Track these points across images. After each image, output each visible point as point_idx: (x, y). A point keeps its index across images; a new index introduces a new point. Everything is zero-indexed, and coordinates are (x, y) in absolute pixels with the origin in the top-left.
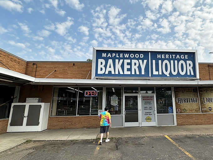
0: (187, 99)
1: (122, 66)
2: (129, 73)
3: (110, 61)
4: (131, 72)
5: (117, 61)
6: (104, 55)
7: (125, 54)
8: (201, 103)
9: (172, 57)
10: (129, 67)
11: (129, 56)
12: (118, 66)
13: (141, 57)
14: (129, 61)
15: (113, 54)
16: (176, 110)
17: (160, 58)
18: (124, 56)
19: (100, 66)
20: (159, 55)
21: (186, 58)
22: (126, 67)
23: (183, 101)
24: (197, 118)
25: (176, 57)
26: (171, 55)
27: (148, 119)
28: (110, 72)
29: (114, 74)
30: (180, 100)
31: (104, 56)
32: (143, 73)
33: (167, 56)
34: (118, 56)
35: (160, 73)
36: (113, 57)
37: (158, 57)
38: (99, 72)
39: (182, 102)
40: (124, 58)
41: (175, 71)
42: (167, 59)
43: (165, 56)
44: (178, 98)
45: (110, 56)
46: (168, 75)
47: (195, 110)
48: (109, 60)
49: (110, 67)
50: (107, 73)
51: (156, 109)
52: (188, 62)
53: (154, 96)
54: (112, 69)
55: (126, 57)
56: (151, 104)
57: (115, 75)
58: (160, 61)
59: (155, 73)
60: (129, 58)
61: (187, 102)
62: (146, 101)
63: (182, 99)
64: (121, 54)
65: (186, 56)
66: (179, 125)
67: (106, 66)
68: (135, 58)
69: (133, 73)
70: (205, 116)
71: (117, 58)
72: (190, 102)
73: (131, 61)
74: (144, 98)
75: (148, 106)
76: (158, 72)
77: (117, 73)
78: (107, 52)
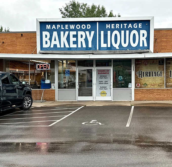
0: (150, 72)
1: (68, 39)
2: (75, 46)
3: (55, 34)
4: (77, 46)
5: (62, 33)
6: (48, 27)
7: (70, 25)
8: (167, 77)
9: (123, 26)
10: (75, 39)
11: (75, 26)
12: (64, 39)
13: (88, 28)
14: (75, 33)
15: (58, 25)
16: (135, 85)
17: (109, 28)
18: (69, 27)
19: (44, 39)
20: (108, 25)
21: (139, 27)
22: (72, 39)
23: (145, 75)
24: (159, 93)
25: (127, 26)
26: (122, 25)
27: (104, 94)
28: (55, 45)
29: (60, 47)
30: (141, 74)
31: (48, 29)
32: (90, 46)
33: (117, 26)
34: (63, 28)
35: (109, 46)
36: (58, 28)
37: (107, 28)
38: (45, 46)
39: (143, 76)
40: (70, 30)
41: (125, 43)
42: (117, 29)
43: (115, 26)
44: (139, 72)
45: (55, 28)
46: (118, 48)
47: (158, 85)
48: (54, 32)
49: (55, 40)
50: (52, 46)
51: (112, 84)
52: (142, 32)
53: (110, 69)
54: (57, 42)
55: (71, 28)
56: (107, 78)
57: (60, 49)
58: (109, 32)
59: (103, 45)
60: (75, 30)
61: (150, 76)
62: (101, 75)
63: (143, 72)
64: (66, 25)
65: (140, 24)
66: (137, 100)
67: (50, 39)
68: (81, 30)
69: (79, 46)
70: (169, 91)
71: (62, 30)
72: (152, 76)
73: (77, 33)
74: (99, 72)
75: (104, 80)
76: (106, 44)
77: (62, 46)
78: (51, 23)
